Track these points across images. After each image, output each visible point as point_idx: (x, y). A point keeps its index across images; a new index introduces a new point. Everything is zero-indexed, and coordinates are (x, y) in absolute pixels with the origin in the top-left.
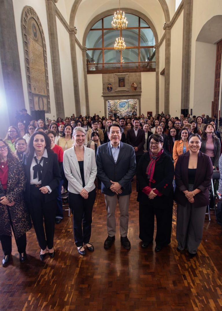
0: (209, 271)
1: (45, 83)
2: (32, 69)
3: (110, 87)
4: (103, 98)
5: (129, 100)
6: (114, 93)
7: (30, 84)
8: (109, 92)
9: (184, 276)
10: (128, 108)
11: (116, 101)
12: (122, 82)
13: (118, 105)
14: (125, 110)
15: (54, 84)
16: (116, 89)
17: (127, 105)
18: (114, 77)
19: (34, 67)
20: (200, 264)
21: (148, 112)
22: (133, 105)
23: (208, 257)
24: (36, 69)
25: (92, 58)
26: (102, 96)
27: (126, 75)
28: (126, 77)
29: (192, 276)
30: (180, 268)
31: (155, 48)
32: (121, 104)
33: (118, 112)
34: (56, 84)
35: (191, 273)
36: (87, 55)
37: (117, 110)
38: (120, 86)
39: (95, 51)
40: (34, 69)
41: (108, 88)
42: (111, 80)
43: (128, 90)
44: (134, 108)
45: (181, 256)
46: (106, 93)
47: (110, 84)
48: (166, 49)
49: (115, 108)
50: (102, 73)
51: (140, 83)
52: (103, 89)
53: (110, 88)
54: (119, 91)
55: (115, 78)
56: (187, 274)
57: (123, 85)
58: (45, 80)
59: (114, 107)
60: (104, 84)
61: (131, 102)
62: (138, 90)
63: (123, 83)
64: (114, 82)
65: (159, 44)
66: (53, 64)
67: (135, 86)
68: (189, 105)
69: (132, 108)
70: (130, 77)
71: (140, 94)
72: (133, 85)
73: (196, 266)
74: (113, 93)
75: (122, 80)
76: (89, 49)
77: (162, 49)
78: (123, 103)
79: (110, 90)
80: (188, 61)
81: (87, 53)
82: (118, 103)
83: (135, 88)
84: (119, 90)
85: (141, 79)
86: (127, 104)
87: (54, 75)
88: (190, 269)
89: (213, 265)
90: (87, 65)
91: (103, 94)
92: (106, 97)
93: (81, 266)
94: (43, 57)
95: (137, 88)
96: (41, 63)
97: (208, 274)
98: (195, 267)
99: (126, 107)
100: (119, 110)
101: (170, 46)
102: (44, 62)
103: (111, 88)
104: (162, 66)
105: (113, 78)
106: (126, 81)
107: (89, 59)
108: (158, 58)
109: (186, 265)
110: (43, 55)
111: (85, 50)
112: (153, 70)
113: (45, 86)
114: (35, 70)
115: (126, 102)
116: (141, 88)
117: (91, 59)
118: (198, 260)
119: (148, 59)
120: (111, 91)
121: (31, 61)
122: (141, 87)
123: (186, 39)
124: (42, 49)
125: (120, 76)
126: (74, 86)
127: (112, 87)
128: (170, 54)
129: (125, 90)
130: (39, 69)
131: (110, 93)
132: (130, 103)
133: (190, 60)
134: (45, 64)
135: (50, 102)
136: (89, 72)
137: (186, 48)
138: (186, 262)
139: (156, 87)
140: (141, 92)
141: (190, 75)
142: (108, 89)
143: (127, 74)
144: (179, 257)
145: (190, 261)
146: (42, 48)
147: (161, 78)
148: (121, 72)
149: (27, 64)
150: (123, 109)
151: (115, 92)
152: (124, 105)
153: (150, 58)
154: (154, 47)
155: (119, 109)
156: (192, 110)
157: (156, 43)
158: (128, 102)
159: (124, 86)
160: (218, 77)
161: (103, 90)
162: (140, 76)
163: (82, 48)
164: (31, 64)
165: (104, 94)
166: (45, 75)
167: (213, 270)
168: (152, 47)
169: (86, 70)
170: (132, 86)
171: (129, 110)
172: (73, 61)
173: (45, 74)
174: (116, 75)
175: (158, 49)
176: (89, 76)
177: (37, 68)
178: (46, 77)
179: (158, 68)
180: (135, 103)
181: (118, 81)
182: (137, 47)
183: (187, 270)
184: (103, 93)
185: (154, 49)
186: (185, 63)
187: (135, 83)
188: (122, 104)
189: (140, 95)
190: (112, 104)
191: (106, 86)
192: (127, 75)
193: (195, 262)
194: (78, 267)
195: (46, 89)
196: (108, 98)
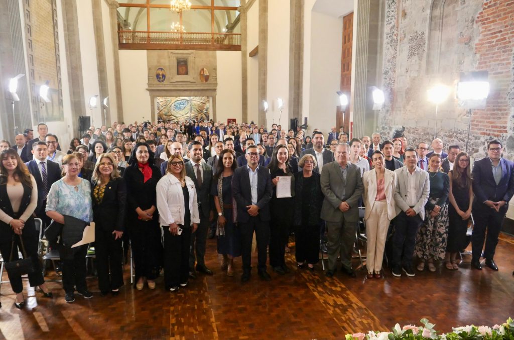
0: (370, 321)
1: (55, 66)
2: (36, 43)
3: (161, 74)
4: (148, 93)
5: (192, 97)
6: (168, 85)
7: (33, 70)
8: (159, 83)
9: (343, 327)
10: (191, 111)
11: (169, 98)
12: (182, 66)
13: (173, 105)
14: (186, 114)
15: (68, 69)
16: (172, 78)
17: (188, 107)
18: (169, 57)
19: (38, 39)
20: (358, 315)
21: (228, 119)
22: (200, 107)
23: (365, 309)
24: (41, 42)
25: (125, 21)
26: (147, 90)
27: (190, 54)
28: (191, 59)
29: (352, 327)
30: (337, 321)
31: (239, 11)
32: (177, 103)
33: (173, 117)
34: (72, 68)
35: (351, 324)
36: (118, 14)
37: (172, 115)
38: (178, 73)
39: (131, 8)
40: (38, 41)
41: (158, 76)
42: (162, 61)
43: (193, 81)
44: (201, 111)
45: (335, 310)
46: (155, 85)
47: (161, 69)
48: (259, 16)
49: (166, 110)
50: (147, 49)
51: (215, 69)
52: (149, 76)
53: (161, 77)
54: (177, 82)
55: (171, 58)
56: (346, 325)
57: (184, 71)
58: (55, 61)
59: (165, 108)
60: (149, 69)
61: (197, 100)
62: (211, 81)
63: (184, 68)
64: (169, 66)
65: (247, 5)
66: (67, 32)
67: (207, 73)
68: (301, 111)
69: (198, 111)
70: (197, 59)
71: (215, 88)
72: (202, 73)
73: (354, 317)
74: (166, 85)
75: (182, 63)
76: (121, 5)
77: (253, 15)
78: (181, 101)
79: (161, 79)
80: (300, 41)
81: (118, 11)
82: (173, 101)
83: (207, 78)
84: (178, 80)
85: (216, 62)
86: (189, 104)
87: (68, 53)
88: (348, 322)
89: (372, 315)
90: (119, 33)
91: (149, 86)
92: (154, 92)
93: (217, 330)
94: (52, 22)
95: (210, 78)
96: (48, 31)
97: (369, 324)
98: (353, 319)
99: (187, 110)
100: (175, 115)
101: (267, 12)
102: (53, 30)
103: (164, 76)
104: (252, 42)
105: (168, 59)
106: (190, 65)
107: (121, 21)
108: (245, 28)
109: (343, 318)
110: (51, 16)
111: (115, 7)
112: (237, 48)
113: (56, 72)
114: (40, 44)
115: (188, 100)
116: (216, 78)
117: (123, 22)
118: (354, 312)
119: (227, 27)
120: (162, 81)
121: (34, 29)
122: (216, 76)
123: (296, 6)
124: (51, 7)
125: (180, 56)
126: (98, 70)
127: (164, 74)
128: (267, 25)
129: (188, 80)
130: (45, 43)
131: (161, 85)
132: (194, 102)
133: (303, 40)
134: (54, 34)
135: (63, 101)
136: (122, 46)
137: (295, 20)
138: (342, 314)
139: (243, 77)
140: (217, 84)
141: (302, 63)
142: (157, 78)
143: (192, 53)
144: (333, 311)
145: (346, 314)
146: (51, 5)
147: (252, 63)
148: (181, 48)
149: (29, 35)
150: (182, 112)
151: (171, 82)
152: (182, 106)
153: (230, 26)
154: (238, 9)
155: (174, 112)
156: (306, 119)
157: (241, 3)
158: (191, 100)
159: (187, 73)
160: (346, 68)
161: (149, 79)
162: (215, 57)
163: (110, 3)
164: (33, 34)
165: (151, 87)
166: (54, 54)
167: (373, 319)
168: (235, 9)
169: (117, 42)
170: (200, 74)
171: (192, 115)
172: (97, 27)
173: (54, 51)
174: (172, 53)
175: (244, 13)
176: (124, 54)
177: (43, 41)
178: (56, 56)
179: (246, 45)
180: (204, 102)
181: (175, 64)
182: (209, 7)
183: (345, 322)
184: (148, 84)
185: (237, 13)
186: (295, 44)
187: (205, 69)
188: (180, 104)
189: (215, 90)
190: (160, 103)
191: (154, 73)
192: (192, 55)
193: (352, 314)
194: (215, 332)
195: (56, 77)
196: (157, 93)
